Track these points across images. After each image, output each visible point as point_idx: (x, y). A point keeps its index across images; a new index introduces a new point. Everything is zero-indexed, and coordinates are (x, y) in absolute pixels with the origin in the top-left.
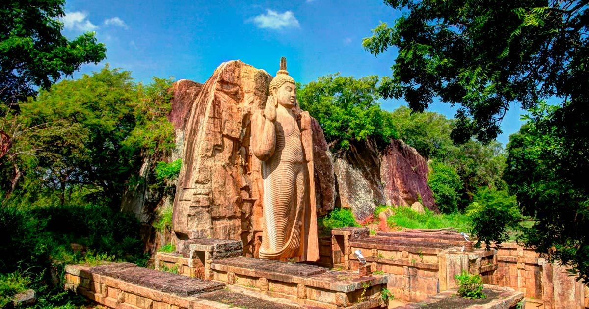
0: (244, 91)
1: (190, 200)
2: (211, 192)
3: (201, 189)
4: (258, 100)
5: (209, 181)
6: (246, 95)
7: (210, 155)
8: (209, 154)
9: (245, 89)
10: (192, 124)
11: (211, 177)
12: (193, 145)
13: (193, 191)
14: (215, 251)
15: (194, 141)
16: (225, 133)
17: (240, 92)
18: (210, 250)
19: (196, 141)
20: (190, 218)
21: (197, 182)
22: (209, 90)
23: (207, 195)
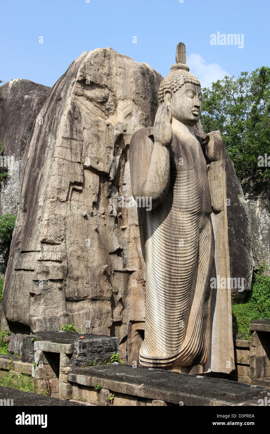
0: (118, 96)
1: (33, 271)
2: (65, 257)
3: (50, 254)
4: (140, 112)
5: (62, 239)
6: (121, 104)
7: (65, 199)
8: (63, 197)
9: (119, 93)
10: (36, 149)
11: (65, 235)
12: (38, 182)
13: (39, 256)
14: (76, 353)
15: (40, 176)
16: (88, 163)
17: (110, 99)
18: (68, 352)
19: (42, 175)
20: (32, 299)
21: (44, 242)
22: (62, 94)
23: (60, 262)
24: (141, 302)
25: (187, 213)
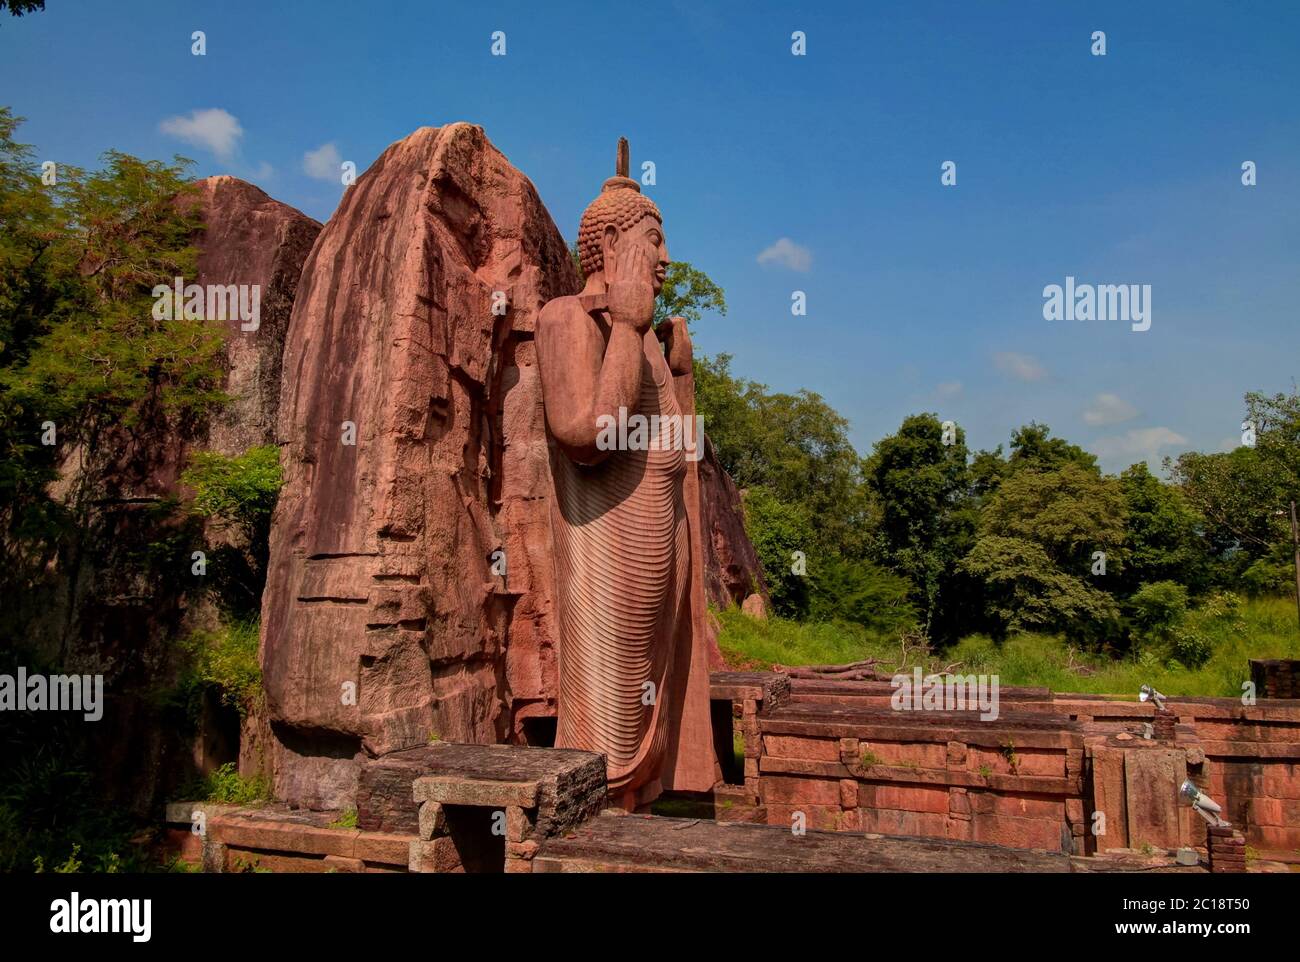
0: (495, 228)
1: (364, 601)
2: (423, 570)
3: (399, 560)
4: (534, 269)
5: (419, 527)
6: (499, 245)
7: (420, 436)
8: (419, 429)
9: (499, 223)
10: (328, 322)
11: (423, 516)
12: (349, 395)
13: (375, 566)
14: (549, 804)
15: (351, 381)
16: (455, 361)
17: (482, 231)
18: (530, 804)
19: (358, 380)
20: (366, 671)
21: (385, 533)
22: (391, 206)
23: (415, 579)
24: (532, 659)
25: (662, 473)
